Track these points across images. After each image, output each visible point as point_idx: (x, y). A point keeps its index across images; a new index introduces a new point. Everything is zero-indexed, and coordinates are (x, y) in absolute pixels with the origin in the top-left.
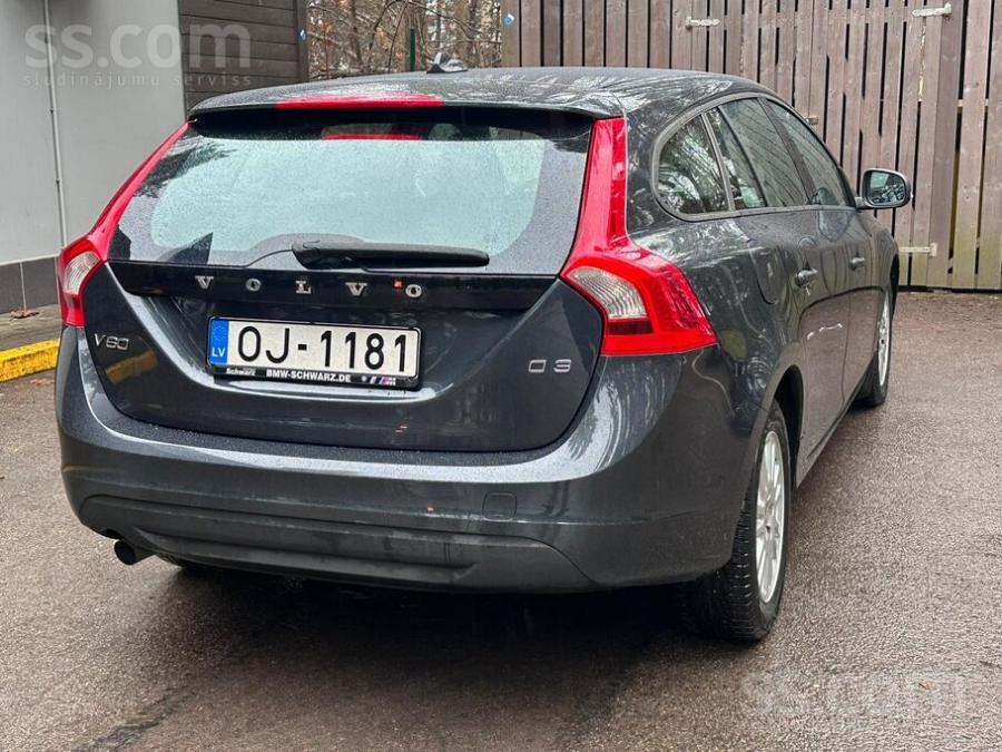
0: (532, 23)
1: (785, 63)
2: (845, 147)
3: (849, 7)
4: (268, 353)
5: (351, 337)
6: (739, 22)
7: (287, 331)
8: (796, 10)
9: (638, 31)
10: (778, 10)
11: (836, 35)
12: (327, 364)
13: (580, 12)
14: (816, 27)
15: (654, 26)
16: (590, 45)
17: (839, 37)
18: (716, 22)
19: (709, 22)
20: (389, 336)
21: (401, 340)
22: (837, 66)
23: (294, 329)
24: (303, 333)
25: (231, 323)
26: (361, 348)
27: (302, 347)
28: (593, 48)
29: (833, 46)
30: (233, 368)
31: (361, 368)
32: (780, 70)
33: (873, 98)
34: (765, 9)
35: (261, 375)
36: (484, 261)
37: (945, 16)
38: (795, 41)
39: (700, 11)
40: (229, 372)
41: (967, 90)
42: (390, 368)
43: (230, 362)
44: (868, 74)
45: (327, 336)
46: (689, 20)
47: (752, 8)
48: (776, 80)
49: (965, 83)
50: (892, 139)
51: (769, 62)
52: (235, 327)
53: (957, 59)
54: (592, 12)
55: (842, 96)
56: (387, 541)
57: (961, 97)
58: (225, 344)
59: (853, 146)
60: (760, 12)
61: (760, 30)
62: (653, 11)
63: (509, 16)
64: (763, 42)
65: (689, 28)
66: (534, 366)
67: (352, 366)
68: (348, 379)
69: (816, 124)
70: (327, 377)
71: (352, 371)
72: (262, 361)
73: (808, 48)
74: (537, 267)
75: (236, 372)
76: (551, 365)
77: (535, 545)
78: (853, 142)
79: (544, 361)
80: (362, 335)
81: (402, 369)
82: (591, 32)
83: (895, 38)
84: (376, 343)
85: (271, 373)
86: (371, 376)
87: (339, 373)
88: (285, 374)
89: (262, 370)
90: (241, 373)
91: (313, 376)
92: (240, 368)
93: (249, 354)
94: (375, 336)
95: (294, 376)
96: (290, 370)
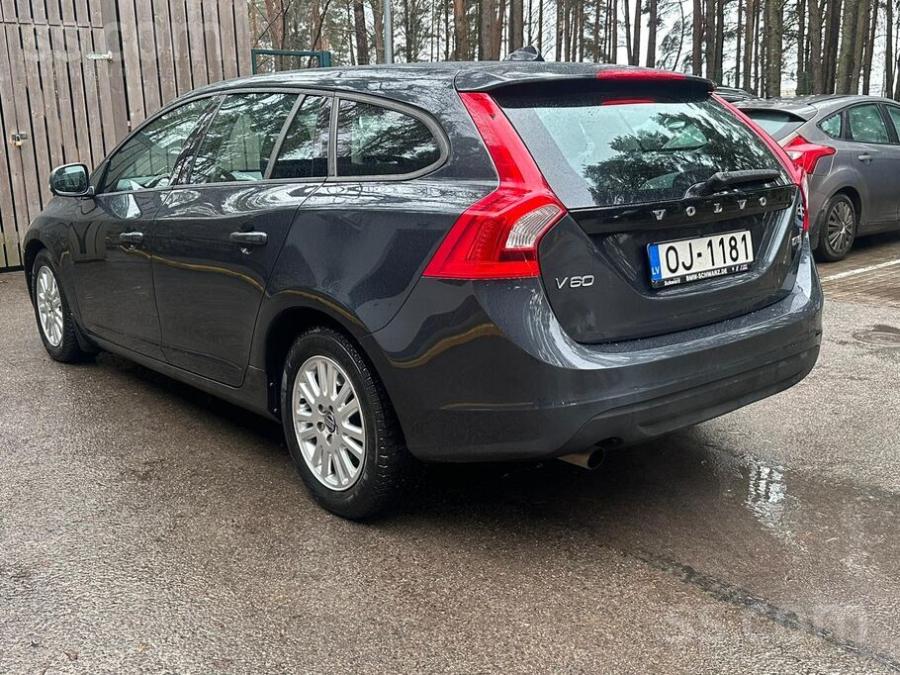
2: (52, 156)
3: (37, 49)
4: (683, 263)
5: (722, 242)
7: (690, 245)
11: (30, 69)
12: (714, 264)
14: (13, 61)
17: (33, 71)
20: (738, 236)
21: (744, 238)
23: (693, 242)
24: (700, 244)
25: (660, 246)
26: (727, 248)
27: (699, 255)
30: (668, 280)
31: (730, 263)
33: (67, 120)
35: (684, 282)
37: (109, 60)
40: (666, 284)
41: (132, 115)
42: (742, 260)
43: (663, 277)
45: (710, 244)
49: (131, 109)
50: (86, 149)
52: (663, 248)
53: (122, 92)
55: (42, 117)
57: (129, 119)
58: (658, 264)
59: (58, 156)
67: (725, 262)
68: (725, 271)
69: (26, 138)
70: (716, 273)
71: (725, 265)
72: (681, 271)
75: (671, 283)
78: (58, 153)
80: (727, 238)
81: (747, 257)
83: (76, 74)
84: (733, 243)
85: (688, 279)
86: (735, 266)
87: (720, 269)
88: (695, 277)
89: (683, 278)
90: (672, 283)
91: (709, 274)
92: (671, 279)
93: (673, 267)
94: (733, 238)
95: (700, 277)
96: (697, 273)
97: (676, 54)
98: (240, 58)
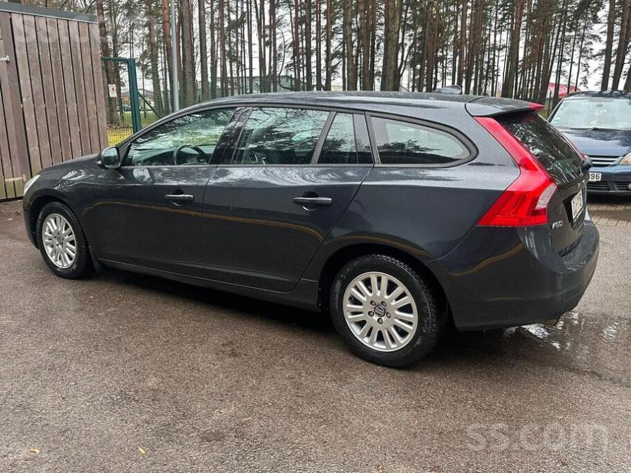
37: (7, 62)
41: (24, 99)
53: (17, 84)
57: (22, 103)
97: (281, 63)
98: (94, 63)
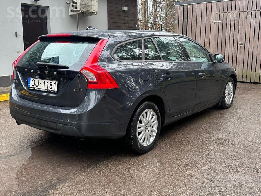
0: (181, 23)
1: (236, 31)
2: (249, 50)
3: (251, 18)
4: (36, 85)
5: (48, 82)
6: (226, 22)
7: (39, 80)
8: (239, 19)
9: (203, 24)
10: (235, 19)
11: (248, 24)
12: (44, 88)
13: (191, 20)
14: (243, 22)
15: (207, 23)
16: (193, 27)
17: (249, 25)
18: (221, 21)
19: (219, 22)
20: (53, 82)
21: (55, 83)
22: (248, 32)
24: (42, 81)
26: (49, 85)
27: (41, 84)
28: (193, 28)
29: (247, 27)
30: (31, 87)
32: (235, 32)
33: (256, 39)
34: (232, 19)
36: (68, 68)
38: (238, 26)
39: (217, 19)
42: (53, 89)
44: (255, 33)
45: (44, 82)
46: (215, 21)
47: (229, 18)
48: (234, 35)
51: (233, 30)
52: (32, 79)
54: (194, 20)
55: (249, 38)
56: (48, 124)
58: (30, 83)
59: (251, 50)
60: (231, 19)
61: (231, 23)
62: (207, 19)
63: (176, 21)
64: (231, 26)
65: (215, 23)
66: (75, 90)
67: (47, 88)
68: (46, 91)
69: (243, 44)
70: (43, 90)
71: (48, 89)
72: (35, 87)
73: (241, 27)
74: (76, 69)
76: (78, 90)
77: (71, 127)
78: (251, 49)
79: (77, 89)
80: (50, 82)
81: (55, 89)
82: (193, 24)
84: (51, 84)
85: (36, 89)
86: (50, 90)
87: (45, 89)
88: (38, 89)
89: (34, 88)
90: (32, 88)
91: (42, 90)
92: (32, 87)
93: (33, 85)
94: (51, 82)
95: (39, 89)
96: (38, 88)
